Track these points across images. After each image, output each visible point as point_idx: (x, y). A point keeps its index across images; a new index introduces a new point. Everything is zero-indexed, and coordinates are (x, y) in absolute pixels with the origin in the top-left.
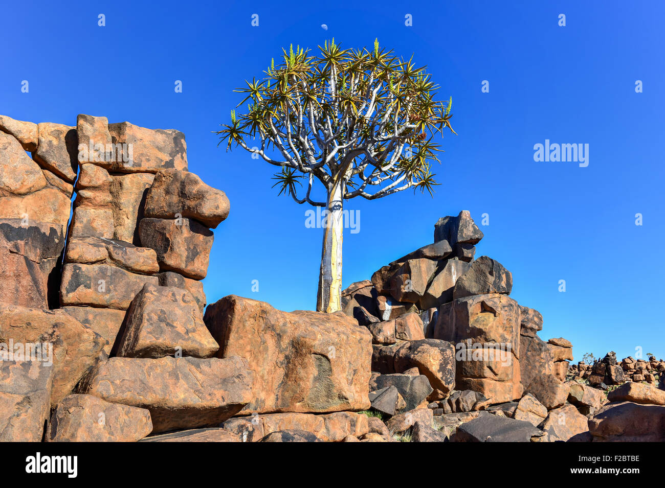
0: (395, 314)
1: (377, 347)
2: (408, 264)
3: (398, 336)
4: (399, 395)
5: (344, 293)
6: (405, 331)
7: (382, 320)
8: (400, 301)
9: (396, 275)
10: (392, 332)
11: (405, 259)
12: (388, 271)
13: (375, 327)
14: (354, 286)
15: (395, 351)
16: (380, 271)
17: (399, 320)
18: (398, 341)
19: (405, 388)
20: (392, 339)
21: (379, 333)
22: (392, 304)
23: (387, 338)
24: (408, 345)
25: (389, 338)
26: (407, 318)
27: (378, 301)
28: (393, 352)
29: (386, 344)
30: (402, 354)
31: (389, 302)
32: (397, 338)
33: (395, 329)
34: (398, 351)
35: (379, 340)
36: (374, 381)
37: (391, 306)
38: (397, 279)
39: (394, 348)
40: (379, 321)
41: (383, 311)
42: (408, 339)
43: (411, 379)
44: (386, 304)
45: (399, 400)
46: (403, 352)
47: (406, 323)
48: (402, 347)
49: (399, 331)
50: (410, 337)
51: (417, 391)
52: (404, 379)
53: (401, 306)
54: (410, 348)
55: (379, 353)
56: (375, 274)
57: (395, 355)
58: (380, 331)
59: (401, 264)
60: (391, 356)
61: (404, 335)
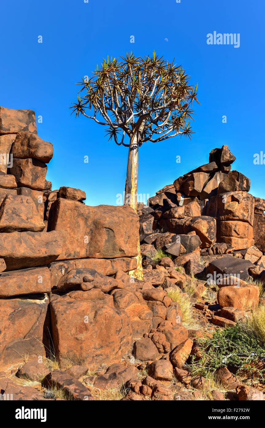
0: (185, 203)
1: (174, 220)
2: (193, 175)
3: (186, 215)
4: (182, 245)
5: (161, 191)
6: (189, 211)
7: (178, 205)
8: (188, 195)
9: (186, 181)
10: (183, 212)
11: (191, 173)
12: (182, 179)
13: (174, 210)
14: (166, 187)
15: (183, 222)
16: (178, 179)
17: (187, 206)
18: (186, 217)
19: (186, 242)
20: (182, 216)
21: (176, 213)
22: (184, 198)
23: (180, 215)
24: (191, 219)
25: (181, 215)
26: (191, 205)
27: (177, 196)
28: (182, 223)
29: (179, 218)
30: (187, 224)
31: (183, 196)
32: (185, 215)
33: (185, 211)
34: (185, 222)
35: (175, 216)
36: (170, 238)
37: (183, 198)
38: (187, 183)
39: (183, 221)
40: (177, 206)
41: (179, 201)
42: (191, 216)
43: (190, 237)
44: (181, 197)
45: (182, 248)
46: (188, 223)
47: (191, 207)
48: (188, 220)
49: (187, 212)
50: (192, 215)
51: (193, 243)
52: (186, 238)
53: (189, 198)
54: (191, 221)
55: (176, 224)
56: (175, 181)
57: (183, 225)
58: (176, 212)
59: (189, 175)
60: (181, 225)
61: (189, 214)
